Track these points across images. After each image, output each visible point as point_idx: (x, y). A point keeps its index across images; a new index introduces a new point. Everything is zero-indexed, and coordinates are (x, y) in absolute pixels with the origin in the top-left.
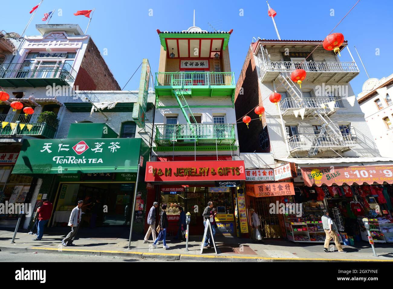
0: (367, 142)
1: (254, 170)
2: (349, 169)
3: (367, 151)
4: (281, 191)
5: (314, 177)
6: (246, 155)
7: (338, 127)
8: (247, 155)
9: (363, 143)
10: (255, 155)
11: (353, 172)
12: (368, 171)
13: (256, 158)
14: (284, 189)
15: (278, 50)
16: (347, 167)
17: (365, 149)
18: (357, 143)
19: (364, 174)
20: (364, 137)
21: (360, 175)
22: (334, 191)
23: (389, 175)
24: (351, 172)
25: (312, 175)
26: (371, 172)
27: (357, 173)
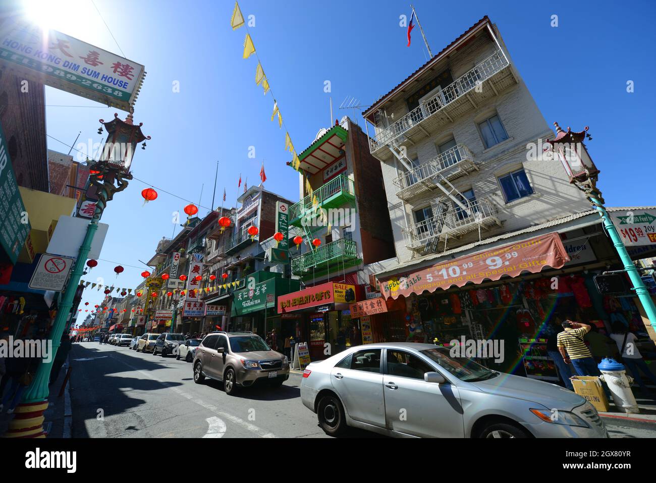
2: (433, 268)
4: (373, 309)
5: (390, 288)
6: (369, 268)
7: (497, 182)
9: (549, 193)
10: (379, 265)
11: (438, 272)
12: (460, 266)
14: (376, 307)
15: (402, 99)
16: (431, 266)
17: (555, 206)
18: (534, 198)
19: (454, 272)
20: (553, 181)
21: (448, 275)
22: (480, 296)
23: (495, 265)
24: (436, 273)
25: (389, 286)
26: (465, 266)
27: (444, 272)
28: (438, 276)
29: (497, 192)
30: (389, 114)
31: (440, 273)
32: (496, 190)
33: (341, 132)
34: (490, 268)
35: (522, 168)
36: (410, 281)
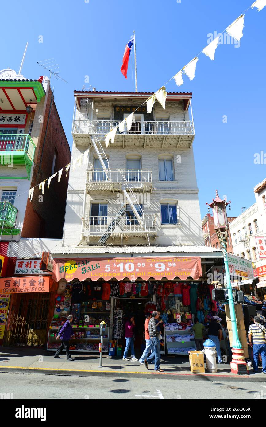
0: (191, 226)
1: (29, 261)
2: (113, 261)
3: (188, 239)
4: (31, 287)
5: (66, 271)
6: (27, 242)
7: (160, 206)
8: (29, 241)
9: (186, 227)
10: (39, 241)
11: (117, 265)
12: (135, 264)
13: (39, 245)
14: (36, 285)
15: (110, 103)
16: (111, 259)
18: (178, 227)
19: (130, 267)
20: (190, 220)
21: (124, 269)
22: (126, 288)
23: (160, 269)
24: (115, 265)
25: (64, 268)
26: (139, 265)
27: (121, 266)
28: (116, 268)
29: (157, 214)
30: (95, 108)
31: (118, 266)
32: (158, 212)
33: (41, 92)
34: (156, 270)
35: (176, 204)
36: (89, 267)
